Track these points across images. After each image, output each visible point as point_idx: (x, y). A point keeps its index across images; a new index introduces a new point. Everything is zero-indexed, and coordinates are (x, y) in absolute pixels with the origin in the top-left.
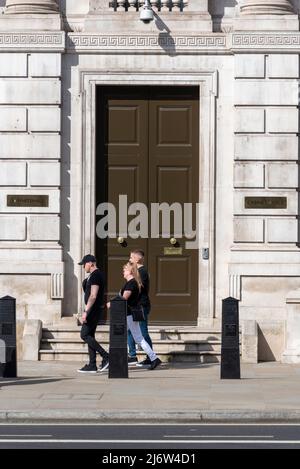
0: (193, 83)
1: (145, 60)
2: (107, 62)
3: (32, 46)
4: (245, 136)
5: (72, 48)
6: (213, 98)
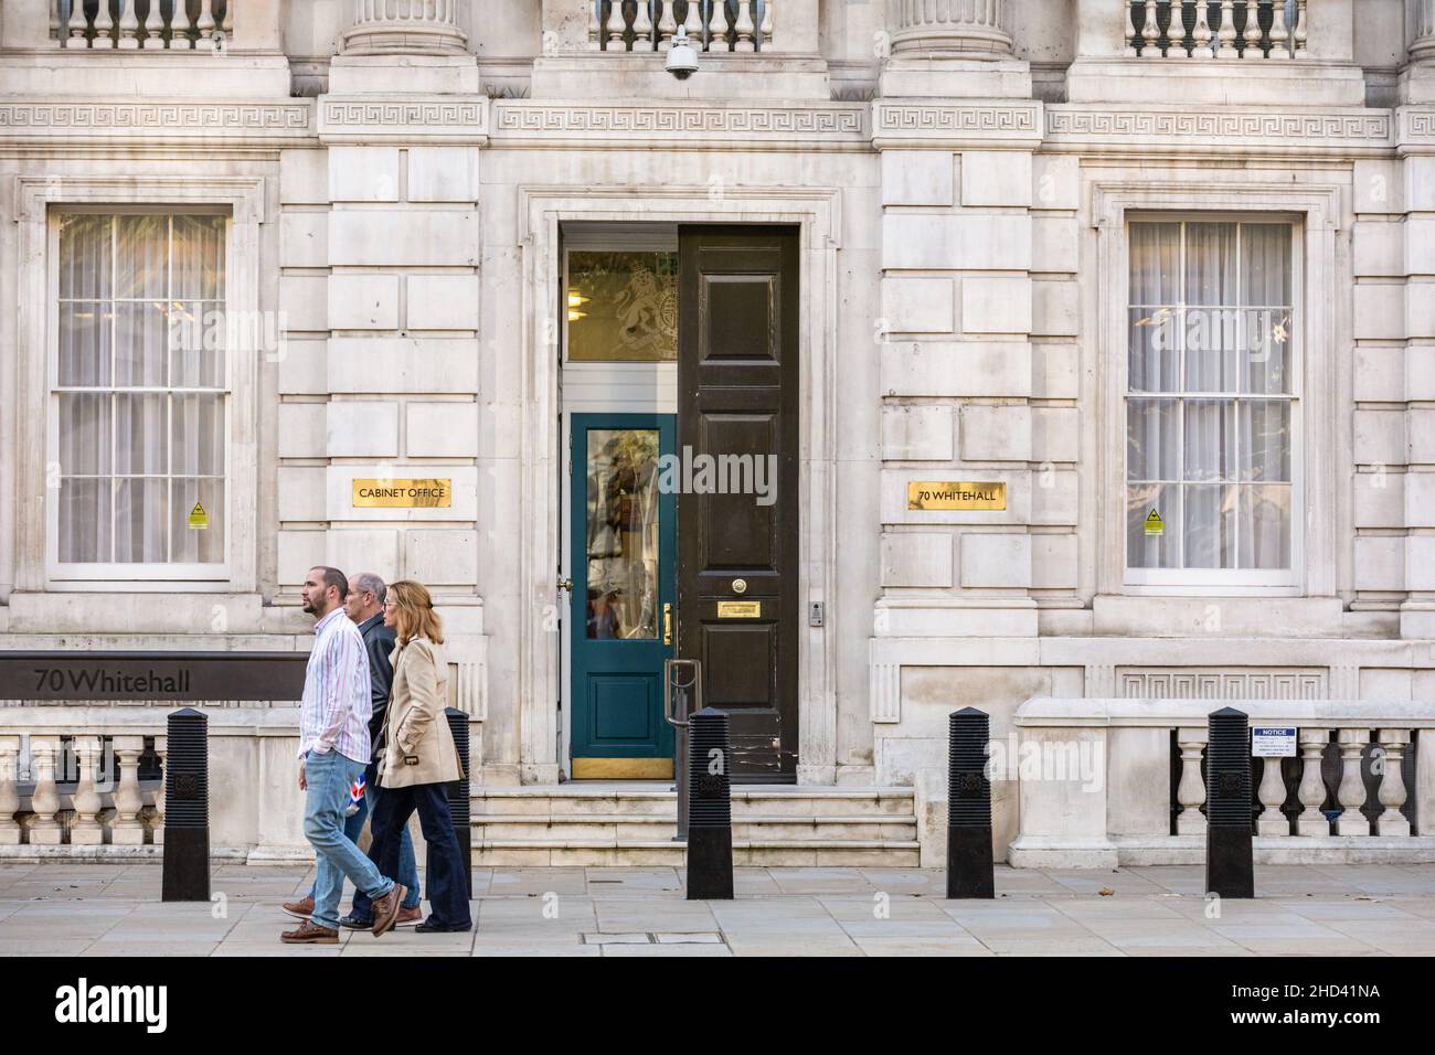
0: (786, 219)
1: (674, 163)
2: (586, 169)
3: (414, 130)
4: (908, 341)
5: (502, 134)
6: (832, 253)
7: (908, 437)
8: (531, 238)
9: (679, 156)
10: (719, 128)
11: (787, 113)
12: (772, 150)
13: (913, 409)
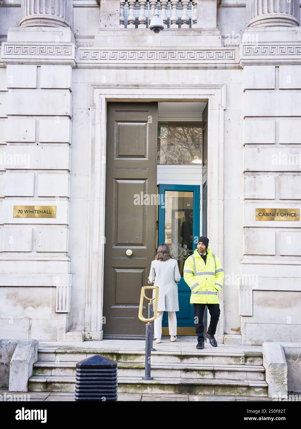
2: (117, 77)
3: (42, 57)
4: (255, 147)
5: (82, 61)
6: (222, 111)
7: (255, 189)
8: (93, 105)
9: (157, 71)
10: (174, 58)
11: (203, 51)
12: (196, 68)
13: (257, 177)
